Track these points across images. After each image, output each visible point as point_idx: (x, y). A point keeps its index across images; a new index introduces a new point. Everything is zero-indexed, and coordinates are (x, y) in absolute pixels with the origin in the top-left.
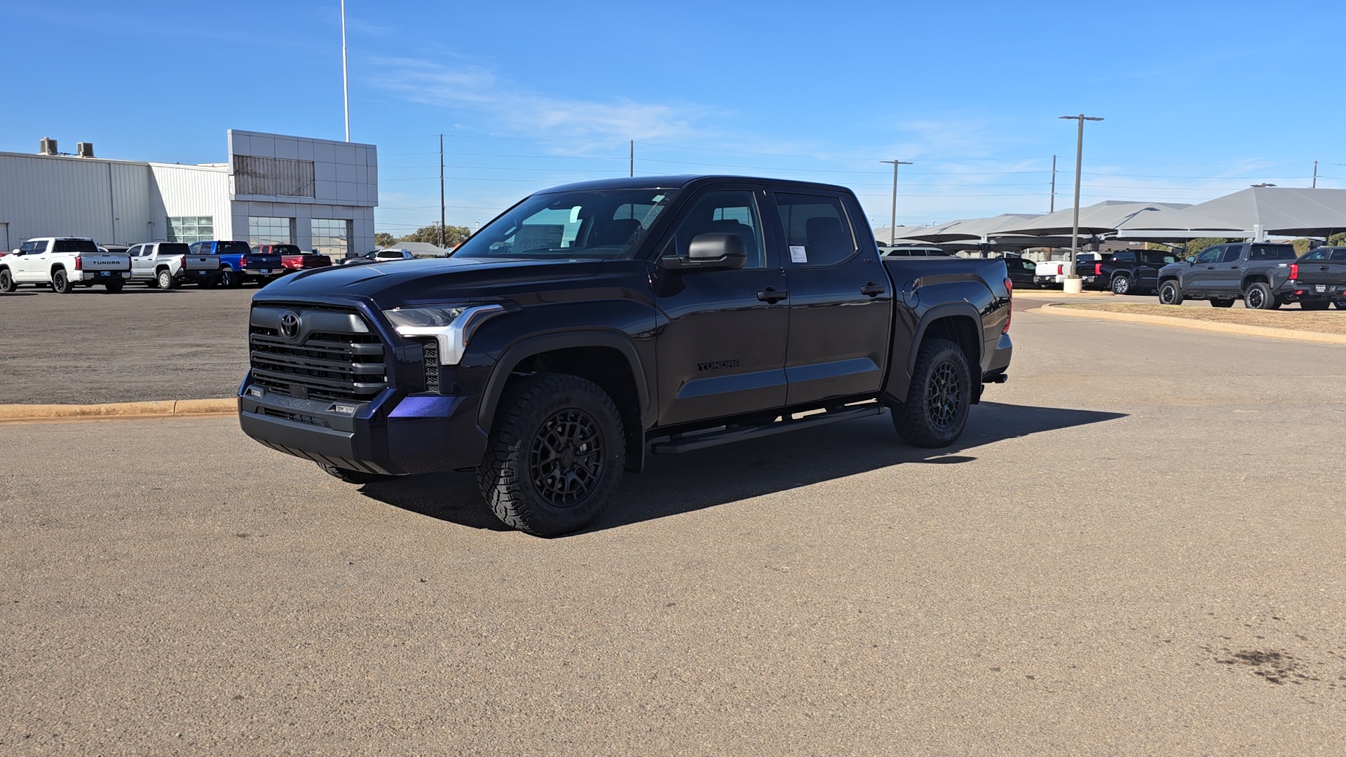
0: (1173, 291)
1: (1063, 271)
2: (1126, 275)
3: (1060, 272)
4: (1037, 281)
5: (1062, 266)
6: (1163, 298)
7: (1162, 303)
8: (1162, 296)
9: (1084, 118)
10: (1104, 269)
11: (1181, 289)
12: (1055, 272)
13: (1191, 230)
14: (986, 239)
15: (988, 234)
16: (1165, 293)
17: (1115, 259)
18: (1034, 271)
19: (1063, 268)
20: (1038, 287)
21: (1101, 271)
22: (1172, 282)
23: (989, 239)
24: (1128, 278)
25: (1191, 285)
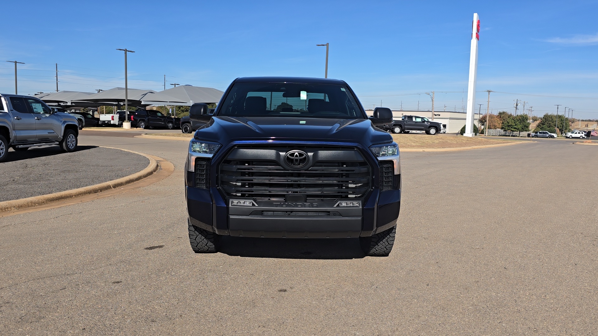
0: (188, 128)
1: (114, 119)
2: (144, 121)
3: (113, 119)
4: (101, 123)
5: (113, 116)
6: (184, 131)
7: (183, 133)
8: (183, 130)
9: (127, 51)
10: (135, 118)
11: (192, 127)
12: (110, 119)
13: (169, 102)
14: (70, 103)
15: (71, 101)
16: (184, 129)
17: (137, 114)
18: (99, 119)
19: (114, 117)
20: (101, 126)
21: (133, 119)
22: (187, 124)
23: (72, 103)
24: (144, 122)
25: (196, 125)
